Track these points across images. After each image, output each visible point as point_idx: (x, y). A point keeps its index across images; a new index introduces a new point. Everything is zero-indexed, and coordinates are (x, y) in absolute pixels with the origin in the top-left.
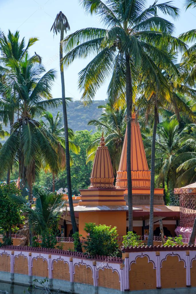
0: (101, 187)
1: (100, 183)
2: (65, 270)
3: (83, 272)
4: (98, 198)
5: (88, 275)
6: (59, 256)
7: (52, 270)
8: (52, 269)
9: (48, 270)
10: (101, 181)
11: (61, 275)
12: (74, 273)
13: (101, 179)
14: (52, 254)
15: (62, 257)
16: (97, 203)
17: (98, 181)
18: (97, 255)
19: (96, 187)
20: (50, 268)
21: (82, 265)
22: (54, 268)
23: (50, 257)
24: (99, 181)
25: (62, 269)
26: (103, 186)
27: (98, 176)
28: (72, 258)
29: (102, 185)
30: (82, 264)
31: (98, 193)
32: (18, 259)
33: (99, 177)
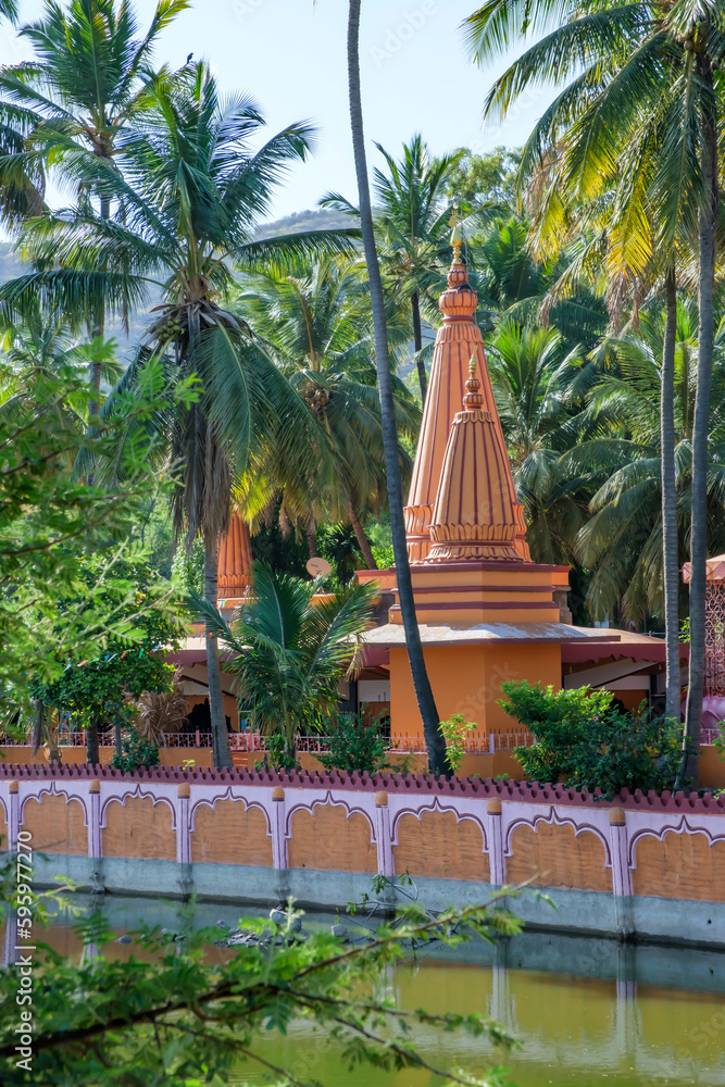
0: (482, 558)
1: (476, 543)
2: (458, 843)
3: (554, 850)
4: (478, 597)
5: (583, 857)
6: (433, 797)
7: (393, 847)
8: (395, 843)
9: (372, 847)
10: (480, 537)
11: (440, 861)
12: (509, 855)
13: (479, 528)
14: (394, 792)
15: (445, 800)
16: (479, 613)
17: (469, 535)
18: (625, 791)
19: (463, 559)
20: (381, 841)
21: (554, 822)
22: (400, 841)
23: (383, 803)
24: (474, 537)
25: (445, 842)
26: (486, 554)
27: (468, 517)
28: (499, 801)
29: (484, 551)
30: (550, 822)
31: (477, 578)
32: (213, 813)
33: (472, 522)
